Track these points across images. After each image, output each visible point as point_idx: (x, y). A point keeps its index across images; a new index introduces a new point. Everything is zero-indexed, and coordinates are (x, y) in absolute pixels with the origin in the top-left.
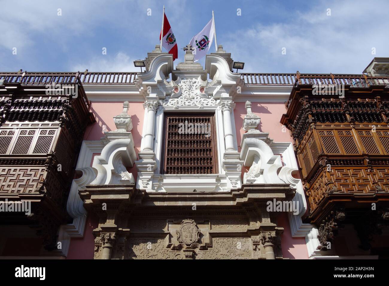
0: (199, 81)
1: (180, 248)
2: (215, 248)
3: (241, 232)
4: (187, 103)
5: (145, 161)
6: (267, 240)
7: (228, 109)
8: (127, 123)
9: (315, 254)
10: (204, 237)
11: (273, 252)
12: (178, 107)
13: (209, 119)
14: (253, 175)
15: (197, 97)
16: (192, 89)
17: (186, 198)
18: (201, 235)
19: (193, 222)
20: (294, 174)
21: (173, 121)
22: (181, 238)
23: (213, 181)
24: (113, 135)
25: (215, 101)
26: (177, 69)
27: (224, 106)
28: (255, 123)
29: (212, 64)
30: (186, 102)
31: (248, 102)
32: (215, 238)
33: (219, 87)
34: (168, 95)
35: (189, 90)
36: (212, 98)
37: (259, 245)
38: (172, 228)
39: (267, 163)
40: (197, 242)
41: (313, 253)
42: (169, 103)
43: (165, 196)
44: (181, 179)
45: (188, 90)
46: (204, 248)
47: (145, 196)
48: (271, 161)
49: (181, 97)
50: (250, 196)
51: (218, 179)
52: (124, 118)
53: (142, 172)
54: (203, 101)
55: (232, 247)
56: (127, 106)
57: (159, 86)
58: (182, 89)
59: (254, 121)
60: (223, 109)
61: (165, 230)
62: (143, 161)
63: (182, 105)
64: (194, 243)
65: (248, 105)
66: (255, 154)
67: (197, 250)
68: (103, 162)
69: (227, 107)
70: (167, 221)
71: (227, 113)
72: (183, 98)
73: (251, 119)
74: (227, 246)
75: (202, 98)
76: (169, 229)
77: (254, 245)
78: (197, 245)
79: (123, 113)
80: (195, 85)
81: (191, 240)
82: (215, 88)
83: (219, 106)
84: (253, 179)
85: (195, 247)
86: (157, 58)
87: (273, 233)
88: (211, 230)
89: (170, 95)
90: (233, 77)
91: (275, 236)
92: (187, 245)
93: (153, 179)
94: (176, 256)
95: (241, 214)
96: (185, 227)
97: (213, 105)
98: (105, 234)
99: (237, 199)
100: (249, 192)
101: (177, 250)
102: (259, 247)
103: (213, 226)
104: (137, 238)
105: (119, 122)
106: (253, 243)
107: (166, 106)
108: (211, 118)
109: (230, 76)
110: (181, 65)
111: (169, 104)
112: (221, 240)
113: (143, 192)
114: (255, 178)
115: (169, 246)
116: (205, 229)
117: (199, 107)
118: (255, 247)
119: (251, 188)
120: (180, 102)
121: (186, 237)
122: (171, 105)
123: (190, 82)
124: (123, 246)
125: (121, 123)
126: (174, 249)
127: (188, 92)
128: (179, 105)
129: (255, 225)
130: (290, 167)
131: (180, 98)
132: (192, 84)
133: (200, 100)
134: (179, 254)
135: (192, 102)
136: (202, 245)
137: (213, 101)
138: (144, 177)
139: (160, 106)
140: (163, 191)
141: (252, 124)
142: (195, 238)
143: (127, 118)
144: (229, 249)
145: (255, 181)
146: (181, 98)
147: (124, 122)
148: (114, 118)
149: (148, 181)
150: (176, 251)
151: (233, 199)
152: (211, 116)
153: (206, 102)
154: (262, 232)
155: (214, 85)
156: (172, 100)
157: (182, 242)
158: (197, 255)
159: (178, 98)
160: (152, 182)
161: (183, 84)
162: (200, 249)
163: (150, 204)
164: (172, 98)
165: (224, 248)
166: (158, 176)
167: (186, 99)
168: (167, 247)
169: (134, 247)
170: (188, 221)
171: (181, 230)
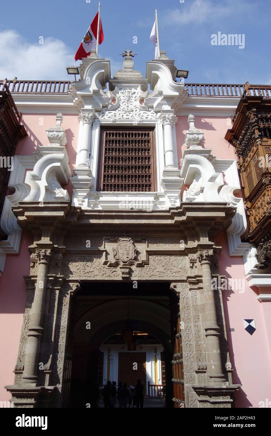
0: (139, 92)
1: (116, 265)
2: (152, 265)
3: (178, 251)
4: (125, 117)
5: (80, 177)
6: (204, 258)
7: (169, 123)
8: (60, 137)
9: (252, 272)
10: (140, 255)
11: (210, 270)
12: (115, 120)
13: (148, 134)
14: (193, 193)
15: (136, 109)
16: (130, 100)
17: (123, 215)
18: (137, 253)
19: (130, 240)
20: (236, 193)
21: (110, 136)
22: (117, 255)
23: (152, 199)
24: (46, 150)
25: (155, 114)
26: (114, 78)
27: (165, 119)
28: (198, 138)
29: (153, 72)
30: (124, 114)
31: (191, 116)
32: (152, 256)
33: (160, 99)
34: (105, 107)
35: (128, 101)
36: (152, 111)
37: (196, 262)
38: (108, 246)
39: (209, 181)
40: (133, 259)
42: (106, 116)
43: (101, 214)
44: (117, 197)
45: (127, 102)
46: (141, 265)
47: (81, 214)
48: (212, 179)
49: (119, 109)
50: (189, 214)
51: (157, 197)
52: (57, 131)
53: (77, 189)
54: (142, 114)
55: (169, 265)
56: (60, 119)
57: (94, 96)
58: (120, 100)
59: (197, 136)
60: (164, 122)
61: (102, 248)
63: (120, 118)
64: (130, 260)
65: (191, 119)
66: (196, 172)
67: (134, 268)
68: (36, 178)
69: (168, 121)
70: (104, 239)
71: (168, 128)
72: (121, 111)
73: (194, 135)
74: (163, 264)
75: (142, 110)
76: (105, 246)
77: (191, 263)
78: (133, 262)
79: (55, 126)
80: (134, 96)
81: (128, 258)
82: (155, 100)
83: (159, 120)
84: (193, 197)
85: (132, 264)
86: (92, 64)
87: (210, 251)
88: (148, 248)
89: (106, 107)
90: (177, 87)
91: (212, 254)
92: (124, 262)
93: (89, 196)
94: (112, 272)
95: (178, 232)
96: (121, 245)
97: (154, 119)
98: (40, 251)
99: (175, 217)
100: (188, 210)
101: (114, 267)
102: (196, 265)
103: (150, 245)
104: (73, 255)
105: (52, 136)
106: (190, 260)
107: (102, 119)
108: (151, 133)
109: (172, 86)
110: (120, 73)
111: (105, 117)
112: (158, 258)
113: (79, 209)
114: (195, 197)
115: (105, 263)
116: (142, 248)
117: (138, 120)
118: (191, 264)
119: (190, 206)
120: (117, 115)
121: (123, 254)
122: (108, 118)
123: (129, 92)
124: (59, 263)
125: (54, 137)
126: (111, 265)
127: (126, 104)
128: (117, 118)
129: (192, 244)
130: (232, 186)
131: (117, 110)
132: (131, 95)
133: (139, 113)
134: (116, 271)
135: (131, 115)
136: (138, 262)
137: (154, 114)
138: (79, 194)
139: (96, 119)
140: (100, 208)
141: (194, 139)
142: (132, 255)
143: (60, 132)
144: (165, 267)
145: (194, 200)
146: (119, 110)
147: (58, 136)
148: (46, 131)
149: (84, 198)
150: (112, 268)
151: (171, 217)
152: (151, 131)
153: (145, 115)
154: (200, 250)
155: (154, 96)
156: (109, 113)
157: (118, 259)
158: (133, 272)
159: (115, 110)
160: (87, 199)
161: (121, 95)
162: (137, 267)
163: (85, 222)
164: (109, 110)
165: (161, 266)
166: (94, 194)
167: (124, 112)
168: (104, 264)
169: (70, 264)
170: (125, 239)
171: (117, 248)
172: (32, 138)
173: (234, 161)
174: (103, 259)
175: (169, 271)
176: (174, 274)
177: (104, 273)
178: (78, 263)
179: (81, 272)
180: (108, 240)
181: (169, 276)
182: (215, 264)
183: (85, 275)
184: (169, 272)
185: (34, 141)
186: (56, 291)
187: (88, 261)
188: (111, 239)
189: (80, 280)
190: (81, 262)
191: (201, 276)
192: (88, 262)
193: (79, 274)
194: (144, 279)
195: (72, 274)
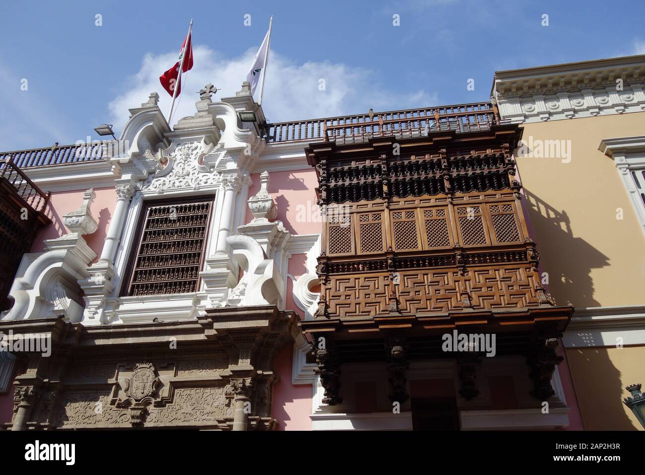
0: (201, 146)
1: (126, 404)
2: (177, 404)
3: (215, 380)
4: (177, 184)
5: (93, 279)
6: (239, 390)
7: (231, 188)
8: (81, 224)
9: (321, 410)
10: (164, 388)
12: (162, 190)
13: (207, 206)
14: (238, 292)
15: (194, 172)
16: (189, 160)
17: (138, 331)
18: (158, 385)
19: (151, 367)
20: (313, 287)
21: (155, 213)
22: (129, 390)
23: (189, 303)
24: (55, 244)
25: (218, 175)
26: (175, 129)
27: (227, 183)
28: (264, 207)
29: (218, 117)
30: (176, 181)
31: (265, 174)
32: (179, 390)
33: (223, 153)
34: (152, 173)
35: (185, 161)
36: (215, 172)
38: (123, 377)
39: (255, 273)
40: (150, 396)
41: (318, 409)
42: (151, 185)
43: (109, 331)
44: (143, 303)
45: (183, 162)
46: (159, 405)
47: (85, 334)
48: (260, 270)
49: (171, 174)
51: (197, 301)
52: (77, 216)
53: (88, 296)
54: (201, 178)
55: (201, 403)
56: (89, 197)
57: (135, 162)
58: (175, 161)
59: (263, 205)
60: (225, 188)
61: (111, 381)
62: (89, 280)
63: (170, 187)
64: (146, 397)
65: (263, 179)
66: (243, 260)
67: (151, 408)
68: (26, 287)
69: (229, 184)
70: (118, 367)
71: (229, 194)
72: (174, 176)
73: (260, 202)
74: (193, 401)
75: (201, 172)
76: (119, 377)
77: (227, 398)
78: (148, 400)
79: (81, 207)
80: (194, 152)
81: (143, 393)
82: (218, 156)
83: (222, 184)
85: (148, 403)
86: (135, 117)
87: (248, 380)
88: (175, 376)
89: (154, 173)
90: (243, 135)
91: (250, 384)
92: (136, 401)
93: (105, 305)
94: (121, 416)
96: (139, 374)
97: (215, 183)
98: (22, 388)
99: (206, 331)
102: (233, 401)
103: (179, 372)
104: (73, 392)
105: (70, 222)
106: (225, 395)
107: (146, 190)
108: (210, 203)
109: (237, 135)
110: (184, 121)
111: (151, 188)
112: (188, 391)
114: (241, 297)
115: (113, 403)
116: (166, 377)
117: (193, 187)
118: (227, 401)
119: (218, 314)
120: (167, 182)
121: (137, 388)
122: (153, 189)
123: (189, 148)
124: (49, 404)
125: (73, 225)
126: (119, 406)
127: (182, 165)
128: (165, 188)
131: (168, 176)
132: (190, 151)
133: (197, 176)
134: (126, 414)
135: (185, 181)
136: (157, 400)
137: (217, 175)
138: (91, 303)
139: (138, 192)
140: (120, 322)
141: (259, 209)
142: (149, 390)
143: (81, 216)
144: (195, 405)
145: (240, 302)
146: (170, 176)
147: (77, 222)
148: (64, 217)
149: (97, 309)
150: (122, 409)
151: (202, 330)
152: (211, 201)
153: (204, 179)
154: (233, 380)
155: (216, 151)
156: (157, 181)
157: (130, 397)
158: (149, 414)
159: (165, 176)
160: (102, 309)
161: (178, 153)
162: (155, 406)
163: (89, 343)
164: (157, 177)
165: (188, 404)
166: (113, 301)
167: (177, 177)
168: (111, 404)
169: (68, 405)
170: (144, 365)
171: (132, 379)
172: (57, 226)
173: (319, 236)
174: (110, 397)
175: (200, 411)
176: (205, 417)
177: (109, 417)
178: (78, 403)
179: (80, 417)
180: (124, 368)
181: (198, 419)
182: (262, 399)
183: (84, 421)
184: (198, 413)
185: (59, 229)
187: (91, 401)
188: (127, 365)
189: (77, 429)
190: (83, 401)
191: (232, 420)
192: (92, 401)
193: (77, 420)
194: (162, 425)
195: (68, 420)
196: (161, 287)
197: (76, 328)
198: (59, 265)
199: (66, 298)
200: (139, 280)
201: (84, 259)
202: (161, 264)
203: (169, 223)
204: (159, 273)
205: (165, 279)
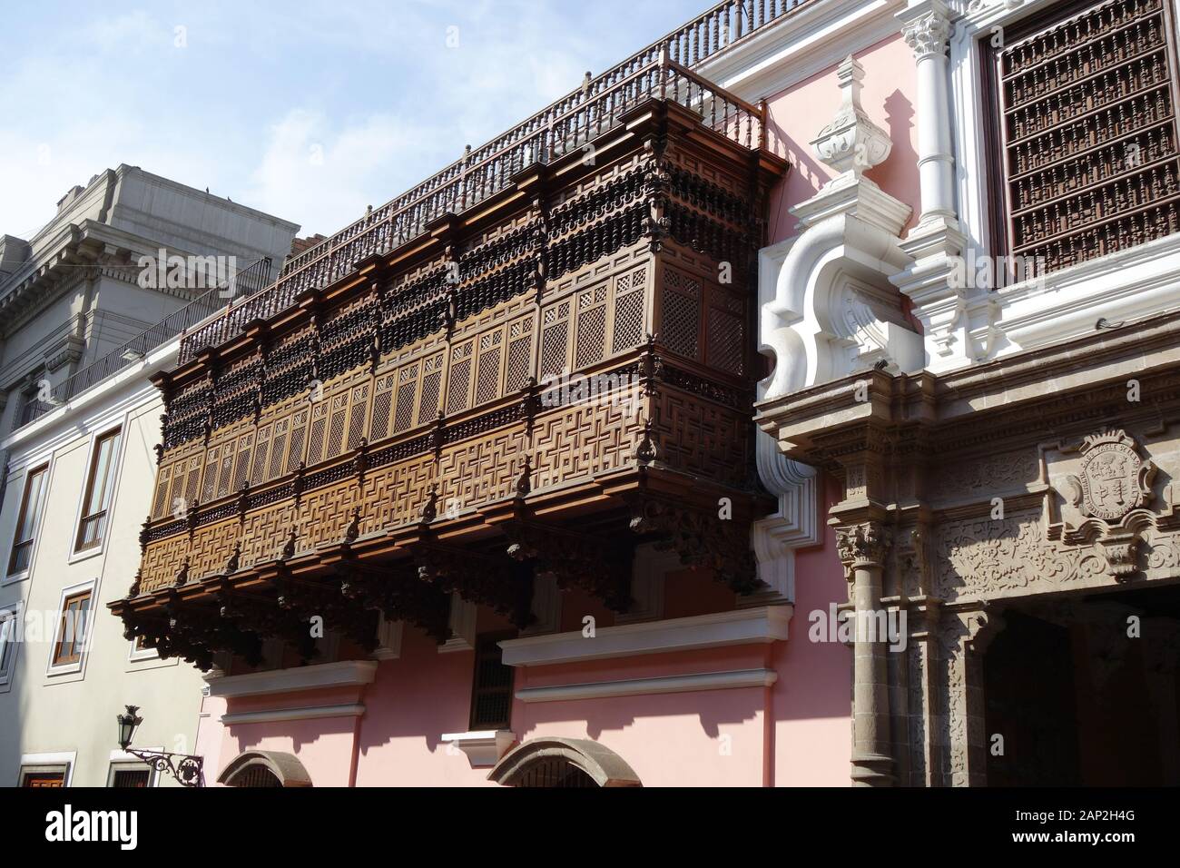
1: (1087, 534)
5: (921, 265)
8: (853, 147)
10: (1172, 483)
17: (1064, 361)
18: (1154, 478)
19: (1122, 438)
21: (1018, 61)
22: (1085, 501)
24: (815, 209)
38: (1060, 474)
40: (1141, 507)
44: (1058, 290)
46: (1172, 525)
47: (941, 391)
52: (839, 132)
53: (923, 308)
56: (850, 78)
61: (1035, 486)
62: (914, 270)
64: (1131, 510)
67: (1151, 535)
68: (787, 318)
70: (1040, 451)
76: (1050, 476)
78: (1143, 517)
79: (842, 109)
81: (1121, 503)
85: (1141, 524)
92: (1110, 522)
94: (1083, 561)
96: (1097, 459)
98: (848, 531)
101: (1083, 542)
104: (957, 523)
105: (829, 152)
107: (977, 12)
113: (918, 380)
115: (1054, 534)
121: (1104, 494)
124: (914, 556)
125: (837, 155)
126: (1071, 540)
134: (1093, 557)
136: (1163, 514)
138: (934, 320)
139: (958, 23)
140: (1014, 349)
142: (1134, 493)
143: (847, 129)
147: (844, 145)
148: (812, 143)
149: (951, 330)
150: (1079, 546)
157: (1091, 516)
158: (1150, 550)
160: (963, 328)
162: (1161, 529)
163: (957, 411)
166: (982, 304)
168: (1051, 539)
169: (953, 552)
170: (1104, 438)
171: (1083, 475)
172: (804, 170)
174: (1045, 523)
177: (1055, 567)
178: (975, 546)
179: (989, 575)
180: (1056, 452)
183: (1001, 582)
185: (809, 176)
186: (921, 643)
187: (1001, 536)
188: (1062, 446)
189: (989, 601)
190: (983, 541)
192: (1004, 538)
193: (983, 584)
195: (964, 585)
196: (1090, 240)
197: (920, 383)
198: (838, 252)
199: (877, 321)
200: (1029, 237)
201: (888, 227)
202: (1072, 183)
203: (1061, 74)
204: (1075, 209)
205: (1096, 218)
